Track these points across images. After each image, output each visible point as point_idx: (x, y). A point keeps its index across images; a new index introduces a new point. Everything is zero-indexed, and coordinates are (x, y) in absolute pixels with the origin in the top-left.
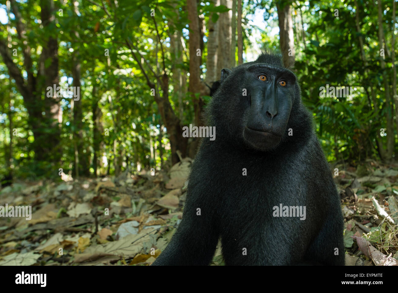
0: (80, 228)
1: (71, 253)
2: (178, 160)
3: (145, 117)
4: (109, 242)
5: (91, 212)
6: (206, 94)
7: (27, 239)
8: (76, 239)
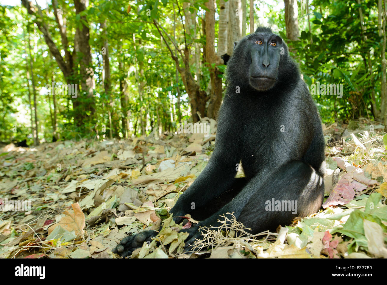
0: (131, 166)
1: (127, 181)
2: (198, 120)
3: (165, 87)
4: (154, 173)
5: (135, 157)
6: (220, 64)
7: (94, 173)
8: (129, 173)
